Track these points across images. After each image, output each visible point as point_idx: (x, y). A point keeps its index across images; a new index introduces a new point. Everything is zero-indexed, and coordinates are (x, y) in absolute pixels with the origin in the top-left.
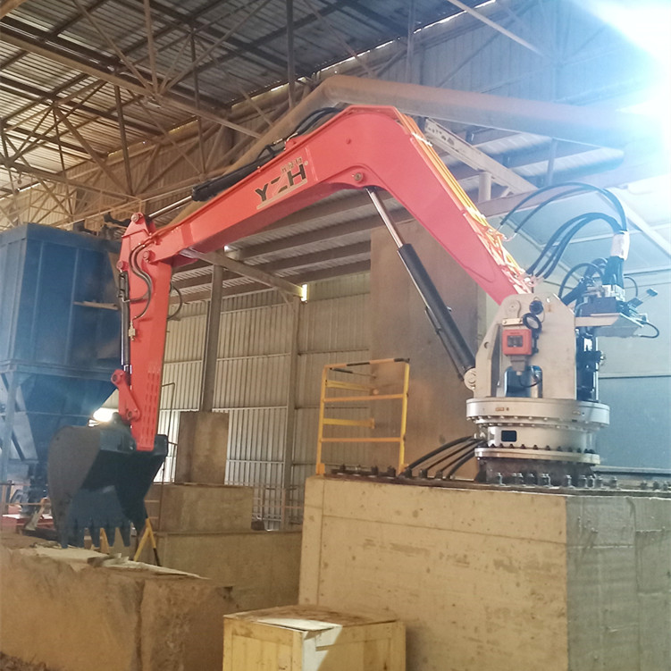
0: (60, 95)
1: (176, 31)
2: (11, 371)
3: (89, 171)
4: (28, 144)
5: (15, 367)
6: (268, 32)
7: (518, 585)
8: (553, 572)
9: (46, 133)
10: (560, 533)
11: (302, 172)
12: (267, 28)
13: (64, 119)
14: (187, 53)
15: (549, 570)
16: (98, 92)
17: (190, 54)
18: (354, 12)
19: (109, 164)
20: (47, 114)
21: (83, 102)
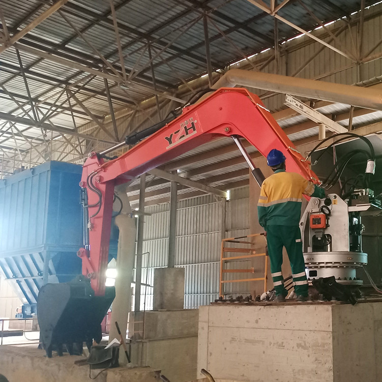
0: (70, 81)
1: (140, 43)
2: (45, 251)
3: (93, 127)
4: (51, 111)
5: (47, 248)
6: (196, 43)
7: (309, 356)
8: (326, 347)
9: (62, 104)
10: (329, 326)
11: (193, 127)
12: (195, 41)
13: (73, 96)
14: (146, 55)
15: (324, 347)
16: (93, 80)
17: (148, 56)
18: (245, 32)
19: (106, 122)
20: (63, 93)
21: (85, 85)
